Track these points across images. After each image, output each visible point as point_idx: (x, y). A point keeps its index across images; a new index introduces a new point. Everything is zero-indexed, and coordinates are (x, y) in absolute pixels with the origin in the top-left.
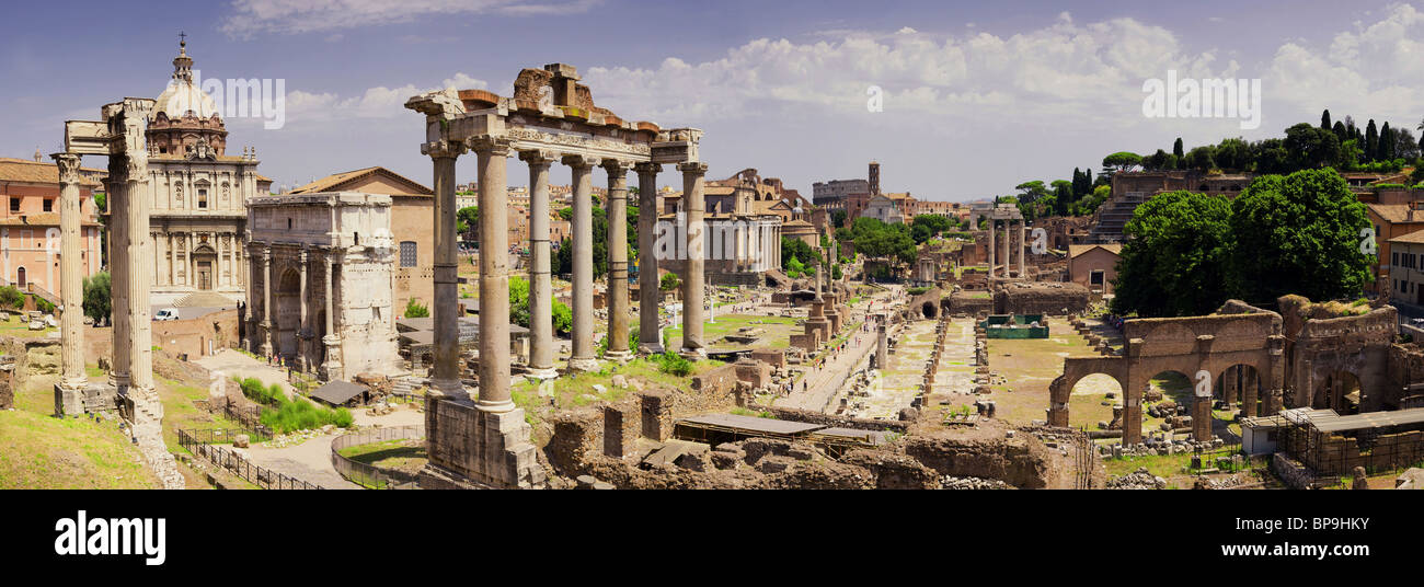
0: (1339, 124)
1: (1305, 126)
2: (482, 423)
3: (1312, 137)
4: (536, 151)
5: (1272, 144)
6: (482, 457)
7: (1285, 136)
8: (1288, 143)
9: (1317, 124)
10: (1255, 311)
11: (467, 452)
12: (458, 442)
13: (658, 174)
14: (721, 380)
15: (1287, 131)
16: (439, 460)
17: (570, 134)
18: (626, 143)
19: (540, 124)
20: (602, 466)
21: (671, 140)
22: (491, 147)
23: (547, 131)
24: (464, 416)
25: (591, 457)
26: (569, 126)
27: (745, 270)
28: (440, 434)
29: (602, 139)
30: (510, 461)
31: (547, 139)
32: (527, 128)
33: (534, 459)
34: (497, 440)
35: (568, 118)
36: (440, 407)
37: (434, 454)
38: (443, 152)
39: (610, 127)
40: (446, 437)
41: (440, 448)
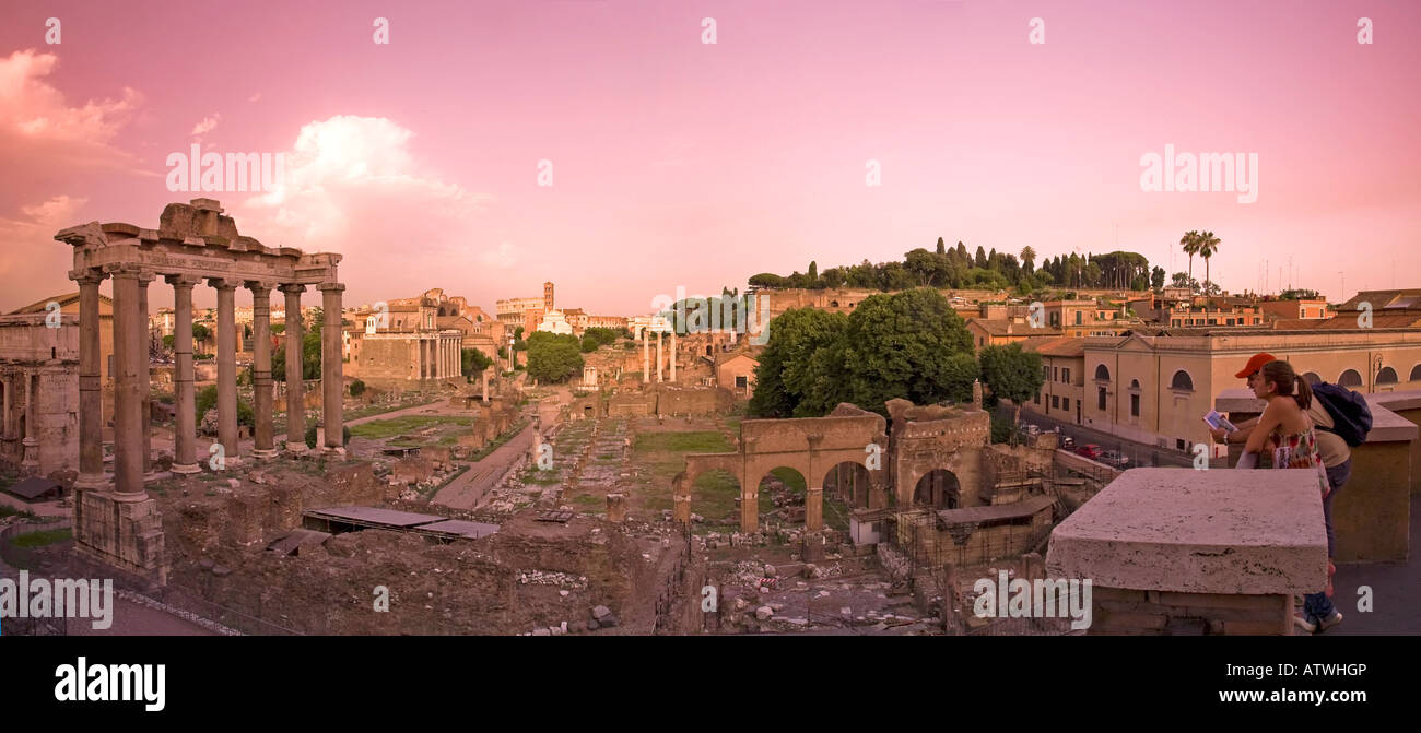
0: (951, 250)
1: (922, 251)
2: (117, 512)
3: (927, 261)
4: (179, 275)
5: (895, 266)
6: (117, 542)
7: (905, 259)
8: (907, 265)
9: (932, 249)
10: (862, 414)
11: (105, 537)
12: (99, 527)
13: (302, 294)
14: (356, 475)
15: (906, 255)
16: (83, 543)
17: (213, 259)
18: (268, 267)
19: (183, 252)
20: (221, 550)
21: (312, 263)
22: (123, 272)
23: (189, 258)
24: (102, 505)
25: (213, 543)
26: (212, 253)
27: (428, 377)
28: (85, 522)
29: (245, 263)
30: (141, 545)
31: (189, 264)
32: (169, 255)
33: (162, 543)
34: (129, 527)
35: (209, 246)
36: (83, 498)
37: (80, 539)
38: (87, 278)
39: (253, 252)
40: (89, 524)
41: (84, 533)
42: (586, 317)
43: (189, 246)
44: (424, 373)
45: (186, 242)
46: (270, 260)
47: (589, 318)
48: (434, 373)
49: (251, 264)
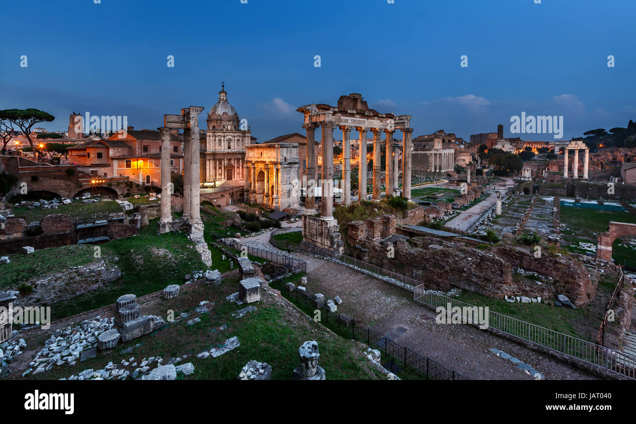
2: (322, 224)
4: (345, 126)
6: (322, 237)
11: (316, 235)
12: (313, 231)
16: (307, 238)
17: (358, 119)
18: (380, 122)
19: (347, 116)
20: (365, 242)
21: (399, 120)
22: (326, 124)
23: (349, 119)
24: (316, 222)
25: (361, 238)
26: (358, 116)
27: (438, 171)
28: (307, 229)
29: (371, 121)
30: (331, 239)
31: (350, 121)
32: (342, 118)
33: (340, 238)
34: (327, 231)
35: (357, 114)
36: (307, 219)
37: (305, 236)
38: (310, 127)
39: (374, 116)
40: (309, 230)
41: (307, 234)
42: (522, 142)
43: (350, 113)
44: (435, 169)
45: (349, 112)
46: (381, 119)
47: (524, 143)
48: (440, 169)
49: (373, 121)
